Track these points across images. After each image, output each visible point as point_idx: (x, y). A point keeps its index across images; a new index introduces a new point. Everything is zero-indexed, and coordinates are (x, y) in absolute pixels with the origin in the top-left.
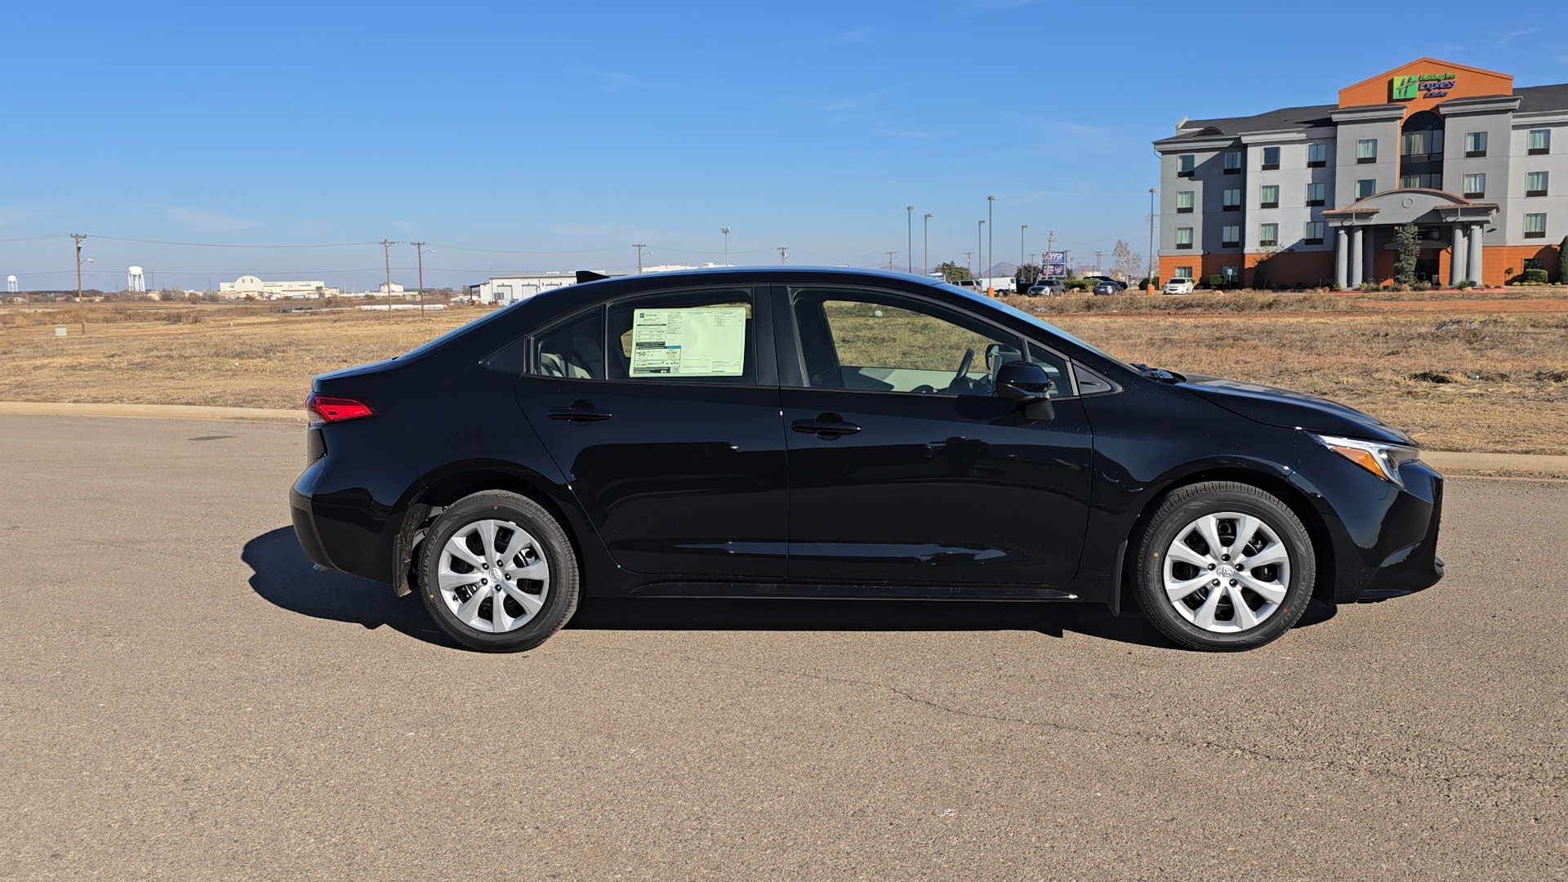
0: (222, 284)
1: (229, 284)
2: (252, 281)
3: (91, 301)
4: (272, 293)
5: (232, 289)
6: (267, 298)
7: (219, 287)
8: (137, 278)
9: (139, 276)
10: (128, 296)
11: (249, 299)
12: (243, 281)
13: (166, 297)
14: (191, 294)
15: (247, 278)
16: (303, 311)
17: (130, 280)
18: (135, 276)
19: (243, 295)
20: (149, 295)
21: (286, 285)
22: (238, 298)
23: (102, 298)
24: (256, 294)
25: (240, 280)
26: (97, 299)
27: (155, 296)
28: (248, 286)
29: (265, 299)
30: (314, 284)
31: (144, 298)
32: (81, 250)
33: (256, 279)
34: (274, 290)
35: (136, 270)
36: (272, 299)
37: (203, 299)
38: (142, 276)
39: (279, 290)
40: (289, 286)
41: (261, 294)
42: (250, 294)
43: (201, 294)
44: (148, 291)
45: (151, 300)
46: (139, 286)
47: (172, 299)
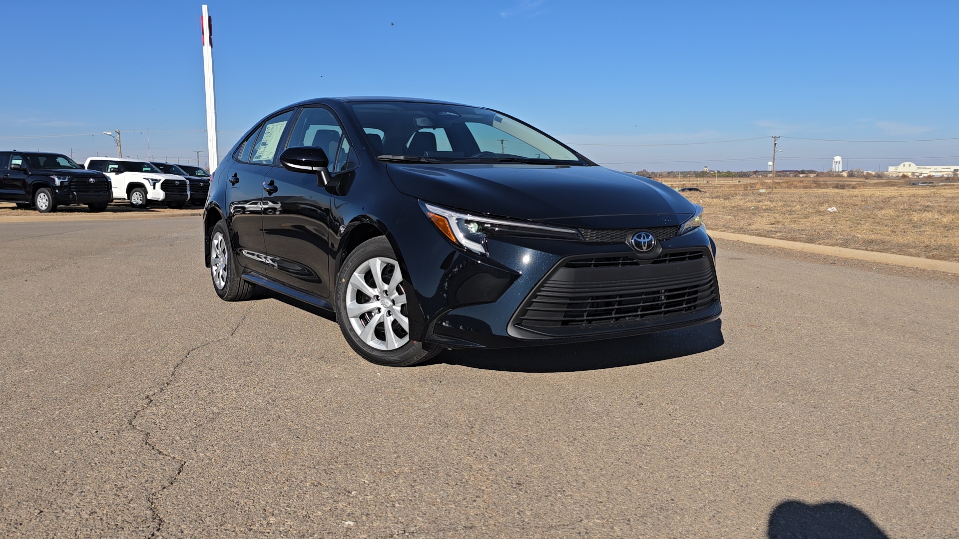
0: (890, 168)
1: (894, 167)
2: (910, 165)
3: (807, 176)
4: (922, 173)
5: (896, 170)
6: (917, 176)
7: (888, 168)
8: (838, 164)
9: (839, 162)
10: (830, 174)
11: (904, 176)
12: (904, 165)
13: (851, 175)
14: (867, 173)
15: (907, 164)
16: (926, 184)
17: (834, 164)
18: (837, 162)
19: (901, 175)
20: (841, 174)
21: (933, 168)
22: (898, 176)
23: (815, 175)
24: (910, 174)
25: (902, 165)
26: (812, 175)
27: (845, 174)
28: (908, 168)
29: (915, 177)
30: (953, 168)
31: (838, 175)
32: (777, 145)
33: (913, 165)
34: (924, 171)
35: (838, 158)
36: (920, 177)
37: (874, 176)
38: (841, 162)
39: (927, 171)
40: (935, 169)
41: (913, 173)
42: (905, 174)
43: (874, 173)
44: (843, 171)
45: (842, 176)
46: (838, 168)
47: (855, 176)
